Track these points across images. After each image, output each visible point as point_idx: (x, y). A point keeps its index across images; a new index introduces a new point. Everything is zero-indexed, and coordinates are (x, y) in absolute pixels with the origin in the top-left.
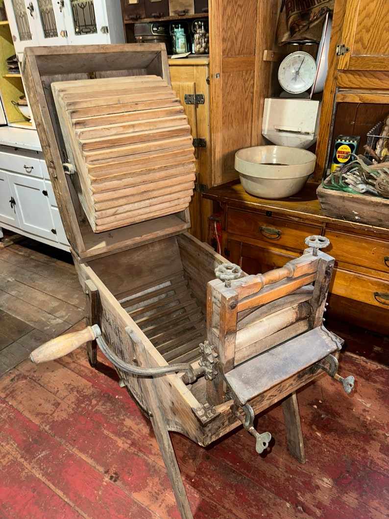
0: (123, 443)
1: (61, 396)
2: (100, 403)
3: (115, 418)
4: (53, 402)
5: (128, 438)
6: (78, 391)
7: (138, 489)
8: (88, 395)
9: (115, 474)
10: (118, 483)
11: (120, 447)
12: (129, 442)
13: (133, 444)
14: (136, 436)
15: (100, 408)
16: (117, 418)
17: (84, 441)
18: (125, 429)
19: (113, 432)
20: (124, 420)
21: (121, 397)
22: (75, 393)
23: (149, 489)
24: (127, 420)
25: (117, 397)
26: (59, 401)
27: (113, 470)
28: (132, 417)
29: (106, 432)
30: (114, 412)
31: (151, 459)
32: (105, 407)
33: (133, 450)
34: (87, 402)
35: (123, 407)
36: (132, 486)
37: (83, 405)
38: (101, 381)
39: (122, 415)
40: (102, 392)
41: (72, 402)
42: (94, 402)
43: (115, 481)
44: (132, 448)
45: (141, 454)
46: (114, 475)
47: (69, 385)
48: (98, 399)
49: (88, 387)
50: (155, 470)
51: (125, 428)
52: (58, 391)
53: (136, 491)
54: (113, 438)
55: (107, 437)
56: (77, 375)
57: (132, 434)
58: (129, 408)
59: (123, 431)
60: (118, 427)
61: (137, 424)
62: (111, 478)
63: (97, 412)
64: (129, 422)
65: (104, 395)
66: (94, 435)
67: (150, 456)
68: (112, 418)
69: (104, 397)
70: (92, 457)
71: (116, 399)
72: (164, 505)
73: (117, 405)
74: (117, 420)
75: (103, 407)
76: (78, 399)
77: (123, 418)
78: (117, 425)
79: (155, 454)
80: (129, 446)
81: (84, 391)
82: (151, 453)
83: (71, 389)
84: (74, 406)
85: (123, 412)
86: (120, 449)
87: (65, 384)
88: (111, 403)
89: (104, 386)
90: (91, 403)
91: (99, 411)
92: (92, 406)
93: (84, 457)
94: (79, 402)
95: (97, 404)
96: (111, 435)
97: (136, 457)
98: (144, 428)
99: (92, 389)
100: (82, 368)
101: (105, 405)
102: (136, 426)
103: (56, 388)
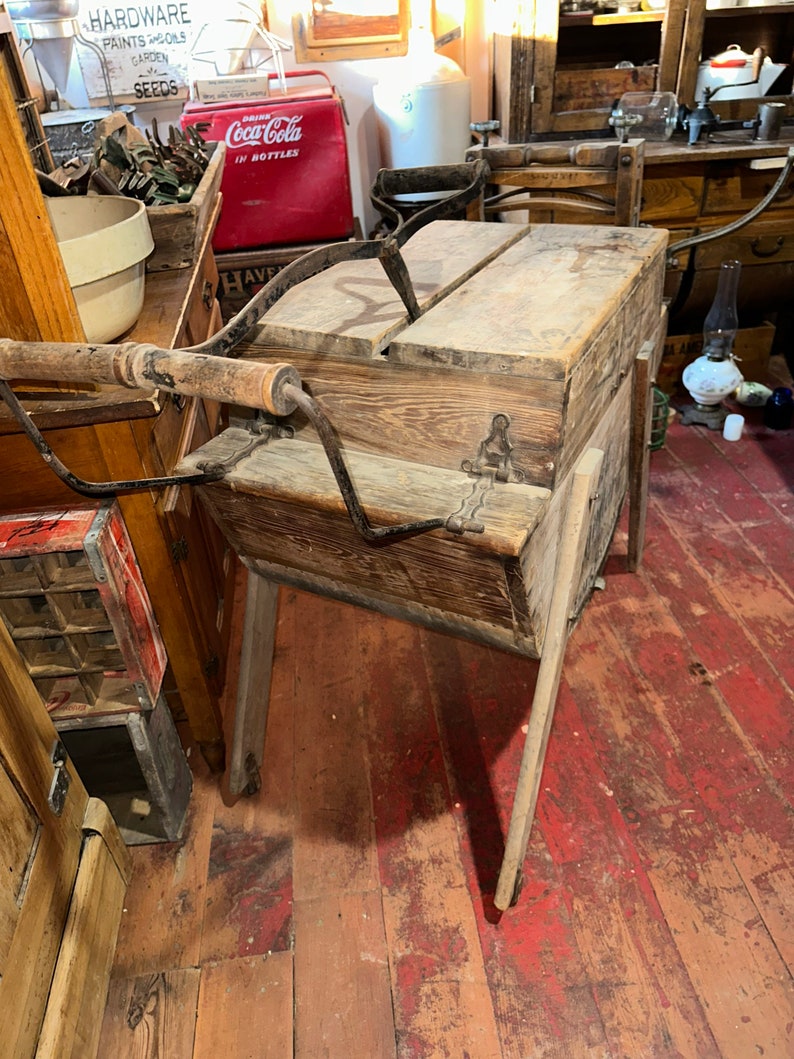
0: (655, 703)
1: (745, 901)
2: (655, 806)
3: (642, 753)
4: (772, 900)
5: (640, 704)
6: (695, 881)
7: (669, 636)
8: (674, 850)
9: (695, 674)
10: (696, 659)
11: (664, 701)
12: (642, 697)
13: (639, 690)
14: (624, 698)
15: (661, 797)
16: (638, 751)
17: (726, 756)
18: (636, 721)
19: (661, 731)
20: (627, 738)
21: (601, 785)
22: (702, 880)
23: (655, 629)
24: (621, 735)
25: (610, 793)
26: (753, 889)
27: (696, 680)
28: (608, 731)
29: (676, 742)
30: (637, 766)
31: (626, 653)
32: (649, 790)
33: (644, 684)
34: (683, 831)
35: (612, 763)
36: (676, 645)
37: (697, 832)
38: (620, 862)
39: (625, 749)
40: (636, 832)
41: (720, 859)
42: (668, 820)
43: (699, 665)
44: (644, 687)
45: (636, 670)
46: (697, 672)
47: (709, 920)
48: (653, 818)
49: (662, 872)
50: (629, 639)
51: (635, 724)
52: (749, 925)
53: (675, 637)
54: (667, 723)
55: (678, 732)
56: (677, 938)
57: (629, 707)
58: (600, 752)
59: (642, 720)
60: (647, 732)
61: (608, 714)
62: (703, 672)
63: (672, 792)
64: (622, 728)
65: (636, 821)
66: (701, 754)
67: (623, 658)
68: (649, 759)
69: (638, 814)
70: (723, 720)
71: (616, 791)
72: (646, 604)
73: (622, 774)
74: (640, 747)
75: (653, 794)
76: (704, 858)
77: (627, 744)
78: (647, 738)
79: (613, 655)
80: (647, 693)
81: (677, 869)
82: (618, 661)
83: (708, 902)
84: (720, 846)
85: (618, 754)
86: (665, 698)
87: (722, 932)
88: (630, 789)
89: (622, 843)
90: (675, 823)
91: (666, 792)
92: (676, 813)
93: (738, 729)
94: (704, 847)
95: (664, 810)
96: (668, 730)
97: (648, 672)
98: (601, 700)
99: (655, 857)
100: (650, 950)
101: (648, 794)
102: (612, 712)
103: (751, 941)
